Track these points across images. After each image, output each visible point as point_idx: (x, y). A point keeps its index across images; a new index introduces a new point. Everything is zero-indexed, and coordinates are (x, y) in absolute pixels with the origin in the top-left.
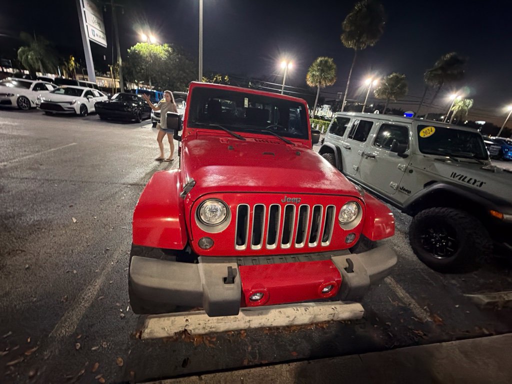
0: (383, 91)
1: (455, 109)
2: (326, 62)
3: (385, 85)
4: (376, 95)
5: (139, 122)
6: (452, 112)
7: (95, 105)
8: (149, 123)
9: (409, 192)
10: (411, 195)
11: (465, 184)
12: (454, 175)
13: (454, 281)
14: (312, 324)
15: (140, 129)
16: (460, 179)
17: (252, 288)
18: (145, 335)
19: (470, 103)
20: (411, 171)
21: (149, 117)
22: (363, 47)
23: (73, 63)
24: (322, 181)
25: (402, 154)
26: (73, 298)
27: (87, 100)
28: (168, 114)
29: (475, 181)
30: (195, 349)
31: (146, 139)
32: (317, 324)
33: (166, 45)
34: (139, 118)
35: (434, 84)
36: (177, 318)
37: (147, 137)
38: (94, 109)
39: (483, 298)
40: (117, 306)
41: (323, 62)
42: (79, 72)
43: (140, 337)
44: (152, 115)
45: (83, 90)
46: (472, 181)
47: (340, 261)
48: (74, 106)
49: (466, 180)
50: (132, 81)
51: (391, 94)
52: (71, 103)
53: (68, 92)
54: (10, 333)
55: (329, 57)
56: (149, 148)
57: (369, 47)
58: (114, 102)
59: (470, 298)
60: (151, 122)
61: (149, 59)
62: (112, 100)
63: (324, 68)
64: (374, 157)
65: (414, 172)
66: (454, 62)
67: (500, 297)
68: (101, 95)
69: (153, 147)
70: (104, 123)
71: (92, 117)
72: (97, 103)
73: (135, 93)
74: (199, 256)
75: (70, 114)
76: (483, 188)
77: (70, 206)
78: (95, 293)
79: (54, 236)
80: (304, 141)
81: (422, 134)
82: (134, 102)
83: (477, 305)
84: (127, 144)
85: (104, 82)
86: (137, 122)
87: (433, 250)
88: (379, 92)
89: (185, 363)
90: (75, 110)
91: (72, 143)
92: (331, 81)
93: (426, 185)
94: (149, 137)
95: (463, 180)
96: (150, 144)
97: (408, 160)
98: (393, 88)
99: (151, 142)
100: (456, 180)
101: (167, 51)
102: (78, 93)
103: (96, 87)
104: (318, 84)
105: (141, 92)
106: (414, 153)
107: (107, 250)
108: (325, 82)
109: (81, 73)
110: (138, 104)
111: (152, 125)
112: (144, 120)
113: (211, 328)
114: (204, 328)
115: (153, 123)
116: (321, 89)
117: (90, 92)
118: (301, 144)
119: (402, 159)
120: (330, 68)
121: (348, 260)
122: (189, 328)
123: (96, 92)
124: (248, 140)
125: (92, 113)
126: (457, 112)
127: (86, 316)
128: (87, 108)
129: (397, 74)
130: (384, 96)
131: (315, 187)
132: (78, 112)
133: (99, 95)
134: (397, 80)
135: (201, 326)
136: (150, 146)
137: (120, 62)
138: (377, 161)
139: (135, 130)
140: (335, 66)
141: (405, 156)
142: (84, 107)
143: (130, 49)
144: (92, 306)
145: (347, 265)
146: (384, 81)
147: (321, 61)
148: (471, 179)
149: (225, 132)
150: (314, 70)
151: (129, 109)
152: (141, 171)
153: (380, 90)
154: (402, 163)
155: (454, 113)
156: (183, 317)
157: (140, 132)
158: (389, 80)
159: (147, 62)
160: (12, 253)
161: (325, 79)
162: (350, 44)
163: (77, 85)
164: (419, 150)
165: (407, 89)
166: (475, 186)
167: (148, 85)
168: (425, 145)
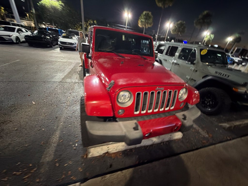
0: (175, 30)
1: (206, 39)
2: (148, 14)
3: (176, 27)
4: (172, 32)
5: (52, 47)
6: (205, 41)
7: (25, 37)
8: (57, 48)
9: (195, 81)
10: (196, 82)
11: (221, 76)
12: (216, 72)
13: (214, 119)
14: (161, 143)
15: (53, 51)
16: (219, 74)
17: (147, 132)
18: (90, 156)
19: (212, 36)
20: (196, 71)
21: (57, 44)
22: (166, 6)
23: (3, 11)
24: (171, 79)
25: (192, 63)
26: (47, 143)
27: (19, 34)
28: (82, 44)
29: (226, 75)
30: (114, 159)
31: (58, 57)
32: (164, 142)
33: (60, 1)
34: (51, 44)
35: (198, 27)
36: (103, 147)
37: (59, 56)
38: (24, 40)
39: (226, 125)
40: (70, 144)
41: (147, 14)
42: (8, 17)
43: (87, 157)
44: (59, 43)
45: (15, 28)
46: (224, 75)
47: (180, 115)
48: (12, 37)
49: (222, 74)
50: (41, 23)
51: (179, 31)
52: (9, 36)
53: (6, 29)
54: (19, 163)
55: (149, 11)
56: (62, 62)
57: (169, 6)
58: (36, 36)
59: (221, 126)
60: (59, 47)
61: (51, 10)
62: (34, 34)
63: (147, 17)
64: (178, 64)
65: (198, 72)
66: (208, 16)
67: (233, 124)
68: (27, 31)
69: (64, 61)
70: (32, 48)
71: (23, 44)
72: (26, 36)
73: (46, 30)
74: (117, 118)
75: (10, 43)
76: (229, 78)
77: (29, 96)
78: (58, 139)
79: (25, 112)
80: (152, 57)
81: (202, 53)
82: (47, 35)
83: (224, 128)
84: (49, 60)
85: (25, 23)
86: (51, 47)
87: (206, 106)
88: (173, 31)
89: (111, 166)
90: (12, 40)
91: (17, 60)
92: (150, 24)
93: (203, 77)
94: (60, 55)
95: (221, 75)
96: (62, 60)
97: (195, 66)
98: (180, 29)
99: (62, 58)
100: (217, 75)
101: (61, 5)
102: (13, 30)
103: (22, 26)
104: (144, 26)
105: (49, 29)
106: (198, 62)
107: (56, 117)
108: (148, 25)
109: (9, 17)
110: (50, 37)
111: (59, 49)
112: (54, 45)
113: (119, 149)
114: (116, 150)
115: (60, 47)
116: (145, 28)
117: (19, 29)
118: (150, 59)
119: (192, 65)
120: (150, 17)
121: (184, 115)
122: (109, 151)
123: (23, 30)
124: (126, 58)
125: (23, 42)
126: (207, 41)
127: (56, 151)
128: (19, 39)
129: (182, 21)
130: (176, 33)
131: (169, 82)
132: (15, 41)
133: (25, 31)
134: (181, 25)
135: (115, 149)
136: (62, 61)
137: (34, 11)
138: (180, 66)
139: (51, 52)
140: (152, 16)
141: (194, 64)
142: (17, 38)
143: (39, 3)
144: (58, 145)
145: (183, 117)
146: (176, 25)
147: (145, 14)
148: (224, 74)
149: (114, 54)
150: (142, 18)
151: (45, 40)
152: (61, 75)
153: (173, 30)
154: (192, 67)
155: (206, 41)
156: (106, 146)
157: (53, 52)
158: (177, 25)
159: (50, 11)
160: (4, 122)
161: (148, 23)
162: (160, 5)
163: (10, 25)
164: (200, 61)
165: (186, 29)
166: (226, 77)
167: (52, 25)
168: (203, 58)
